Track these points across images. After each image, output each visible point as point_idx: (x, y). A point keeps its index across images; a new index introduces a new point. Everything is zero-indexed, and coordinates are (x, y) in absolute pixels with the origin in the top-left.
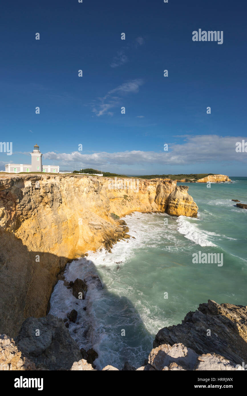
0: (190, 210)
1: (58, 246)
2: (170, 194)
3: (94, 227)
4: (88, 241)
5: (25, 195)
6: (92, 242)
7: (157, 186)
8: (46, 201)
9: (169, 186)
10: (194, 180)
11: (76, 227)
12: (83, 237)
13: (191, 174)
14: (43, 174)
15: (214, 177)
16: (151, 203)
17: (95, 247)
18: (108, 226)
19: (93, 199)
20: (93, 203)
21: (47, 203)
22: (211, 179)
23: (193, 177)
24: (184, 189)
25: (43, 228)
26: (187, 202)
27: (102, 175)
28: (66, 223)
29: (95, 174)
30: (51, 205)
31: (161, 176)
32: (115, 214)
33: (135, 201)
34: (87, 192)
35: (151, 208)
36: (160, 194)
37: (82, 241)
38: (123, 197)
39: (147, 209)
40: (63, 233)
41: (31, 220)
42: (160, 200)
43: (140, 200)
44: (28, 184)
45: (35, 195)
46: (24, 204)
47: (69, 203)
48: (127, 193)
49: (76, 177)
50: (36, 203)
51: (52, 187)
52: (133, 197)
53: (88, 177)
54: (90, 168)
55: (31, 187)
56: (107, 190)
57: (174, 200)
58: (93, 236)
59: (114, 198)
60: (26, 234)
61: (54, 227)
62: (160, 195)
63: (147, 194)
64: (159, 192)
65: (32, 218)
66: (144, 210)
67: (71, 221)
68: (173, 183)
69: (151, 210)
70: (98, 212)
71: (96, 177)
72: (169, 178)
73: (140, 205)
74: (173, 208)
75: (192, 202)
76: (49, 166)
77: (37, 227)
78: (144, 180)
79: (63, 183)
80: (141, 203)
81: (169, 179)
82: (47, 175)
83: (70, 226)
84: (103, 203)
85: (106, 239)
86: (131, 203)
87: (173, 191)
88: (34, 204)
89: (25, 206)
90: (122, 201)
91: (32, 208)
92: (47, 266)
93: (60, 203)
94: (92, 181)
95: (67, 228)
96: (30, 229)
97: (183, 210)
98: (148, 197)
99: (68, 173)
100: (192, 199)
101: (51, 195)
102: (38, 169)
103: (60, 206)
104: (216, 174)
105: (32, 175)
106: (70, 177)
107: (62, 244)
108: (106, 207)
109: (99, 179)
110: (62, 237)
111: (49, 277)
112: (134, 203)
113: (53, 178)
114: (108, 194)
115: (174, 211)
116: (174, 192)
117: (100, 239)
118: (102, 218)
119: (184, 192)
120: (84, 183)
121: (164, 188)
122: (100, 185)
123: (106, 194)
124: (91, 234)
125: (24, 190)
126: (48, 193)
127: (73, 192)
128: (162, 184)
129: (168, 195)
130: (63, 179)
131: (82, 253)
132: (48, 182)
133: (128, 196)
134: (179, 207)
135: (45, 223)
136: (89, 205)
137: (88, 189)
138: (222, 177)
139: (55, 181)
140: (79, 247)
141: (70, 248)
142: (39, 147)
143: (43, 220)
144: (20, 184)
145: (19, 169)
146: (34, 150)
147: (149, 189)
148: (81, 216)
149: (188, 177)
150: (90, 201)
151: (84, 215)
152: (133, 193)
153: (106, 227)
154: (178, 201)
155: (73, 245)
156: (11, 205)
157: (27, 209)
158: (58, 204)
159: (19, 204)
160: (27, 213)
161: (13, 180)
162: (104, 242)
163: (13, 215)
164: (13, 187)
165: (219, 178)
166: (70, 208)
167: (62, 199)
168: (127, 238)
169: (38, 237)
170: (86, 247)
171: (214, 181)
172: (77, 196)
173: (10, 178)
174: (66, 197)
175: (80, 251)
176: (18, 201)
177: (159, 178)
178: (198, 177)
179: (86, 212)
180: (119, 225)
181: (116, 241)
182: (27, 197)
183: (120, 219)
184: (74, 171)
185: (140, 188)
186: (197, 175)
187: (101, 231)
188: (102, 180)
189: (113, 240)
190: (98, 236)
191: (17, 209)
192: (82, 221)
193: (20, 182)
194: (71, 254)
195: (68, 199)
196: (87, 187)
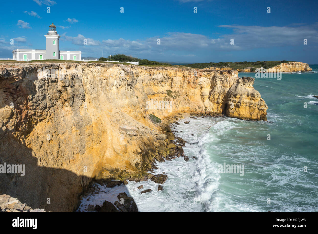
0: (257, 110)
1: (80, 156)
2: (230, 89)
3: (126, 133)
4: (119, 152)
5: (39, 89)
6: (125, 153)
7: (211, 78)
8: (65, 98)
9: (228, 78)
11: (103, 133)
12: (112, 147)
13: (257, 62)
14: (62, 62)
15: (289, 66)
16: (203, 101)
17: (129, 160)
18: (145, 132)
19: (125, 95)
20: (126, 101)
21: (66, 101)
22: (285, 69)
23: (260, 65)
24: (248, 81)
25: (61, 133)
26: (253, 99)
27: (137, 63)
28: (91, 127)
29: (129, 62)
31: (217, 64)
32: (155, 116)
33: (181, 98)
34: (118, 86)
35: (204, 108)
36: (216, 88)
38: (166, 92)
39: (199, 109)
40: (86, 140)
41: (47, 122)
42: (216, 97)
43: (190, 97)
45: (51, 90)
46: (37, 101)
47: (93, 101)
48: (171, 87)
49: (103, 66)
50: (52, 100)
51: (72, 79)
52: (180, 92)
53: (119, 66)
54: (121, 54)
55: (47, 79)
56: (144, 83)
57: (235, 96)
58: (126, 145)
59: (154, 95)
60: (40, 141)
61: (76, 132)
62: (216, 90)
63: (199, 89)
64: (215, 86)
65: (47, 120)
66: (194, 110)
67: (96, 124)
68: (233, 74)
69: (204, 110)
70: (132, 113)
71: (129, 66)
72: (228, 67)
73: (189, 103)
74: (234, 107)
75: (259, 99)
76: (69, 52)
77: (54, 132)
78: (194, 70)
79: (87, 74)
80: (191, 101)
81: (229, 69)
82: (66, 63)
83: (96, 130)
84: (138, 101)
85: (143, 149)
86: (177, 101)
87: (234, 84)
88: (50, 102)
89: (39, 104)
90: (165, 98)
91: (48, 107)
92: (66, 184)
93: (83, 101)
94: (124, 71)
95: (91, 134)
96: (45, 134)
97: (247, 110)
98: (200, 93)
99: (93, 60)
100: (260, 95)
101: (71, 90)
102: (55, 56)
103: (83, 105)
105: (48, 63)
106: (96, 66)
107: (84, 154)
108: (143, 106)
110: (85, 145)
111: (68, 198)
112: (181, 101)
113: (74, 67)
114: (146, 89)
115: (235, 112)
116: (235, 85)
117: (135, 149)
118: (137, 122)
119: (248, 85)
120: (113, 74)
121: (222, 80)
122: (135, 77)
123: (143, 88)
124: (124, 143)
125: (38, 83)
127: (100, 86)
128: (218, 75)
129: (227, 89)
131: (111, 167)
132: (68, 73)
133: (173, 91)
134: (242, 105)
135: (63, 127)
136: (120, 104)
137: (119, 82)
138: (299, 65)
139: (77, 72)
140: (107, 159)
141: (96, 160)
142: (55, 27)
143: (60, 123)
144: (33, 75)
145: (30, 56)
146: (50, 30)
147: (201, 82)
148: (109, 118)
149: (254, 65)
150: (121, 97)
151: (113, 116)
152: (180, 88)
153: (143, 133)
154: (240, 98)
155: (99, 157)
156: (22, 103)
157: (41, 107)
158: (80, 102)
159: (31, 101)
160: (41, 114)
161: (25, 70)
162: (141, 153)
163: (24, 116)
164: (24, 79)
165: (296, 66)
166: (96, 107)
167: (85, 95)
168: (171, 148)
169: (55, 145)
170: (116, 160)
171: (289, 71)
172: (104, 91)
173: (20, 67)
174: (90, 93)
175: (108, 165)
176: (30, 97)
177: (215, 66)
178: (268, 65)
179: (116, 113)
180: (161, 130)
181: (157, 152)
182: (42, 92)
183: (162, 122)
184: (101, 58)
185: (188, 80)
186: (265, 62)
187: (136, 139)
188: (137, 70)
189: (153, 151)
190: (132, 145)
191: (29, 108)
192: (111, 124)
193: (33, 72)
194: (96, 168)
195: (93, 95)
196: (117, 80)
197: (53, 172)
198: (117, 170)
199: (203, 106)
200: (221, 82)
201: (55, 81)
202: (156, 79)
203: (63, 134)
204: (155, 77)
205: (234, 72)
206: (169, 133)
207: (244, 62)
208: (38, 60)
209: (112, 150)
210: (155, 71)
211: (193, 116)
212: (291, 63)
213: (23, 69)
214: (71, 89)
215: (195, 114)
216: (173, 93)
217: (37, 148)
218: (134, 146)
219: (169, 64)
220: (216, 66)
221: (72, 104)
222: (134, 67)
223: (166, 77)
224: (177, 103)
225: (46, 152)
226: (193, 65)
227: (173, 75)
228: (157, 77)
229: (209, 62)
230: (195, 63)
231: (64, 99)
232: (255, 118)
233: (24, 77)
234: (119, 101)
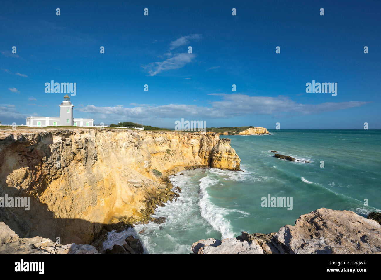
0: (233, 162)
1: (91, 208)
2: (213, 147)
3: (134, 185)
4: (127, 202)
5: (53, 152)
6: (132, 203)
7: (200, 139)
8: (79, 158)
9: (212, 139)
10: (236, 133)
11: (113, 187)
12: (121, 198)
13: (233, 127)
14: (76, 128)
15: (254, 130)
16: (194, 157)
17: (135, 208)
18: (150, 184)
19: (132, 154)
20: (133, 159)
21: (79, 161)
22: (252, 132)
23: (235, 130)
24: (227, 141)
25: (74, 190)
26: (230, 154)
27: (143, 129)
28: (102, 182)
29: (136, 128)
30: (84, 163)
32: (157, 170)
33: (178, 155)
34: (127, 147)
35: (195, 162)
36: (204, 147)
38: (166, 151)
39: (191, 163)
40: (97, 193)
41: (60, 181)
42: (204, 154)
43: (184, 154)
44: (57, 139)
45: (65, 152)
46: (52, 163)
47: (105, 160)
48: (170, 147)
49: (114, 131)
50: (66, 161)
51: (86, 142)
52: (176, 151)
53: (127, 131)
54: (129, 122)
55: (61, 143)
56: (148, 144)
57: (218, 152)
58: (133, 195)
59: (156, 153)
60: (53, 197)
61: (88, 188)
62: (204, 149)
63: (191, 148)
64: (203, 145)
65: (61, 178)
66: (188, 164)
67: (107, 180)
68: (216, 136)
69: (195, 164)
70: (138, 169)
71: (136, 131)
73: (184, 159)
74: (217, 161)
75: (234, 154)
76: (82, 119)
77: (67, 189)
78: (187, 134)
79: (99, 138)
80: (185, 157)
81: (212, 133)
82: (80, 129)
83: (107, 185)
84: (143, 159)
85: (147, 198)
86: (174, 158)
87: (216, 143)
88: (64, 162)
89: (54, 165)
90: (165, 156)
91: (62, 167)
92: (79, 234)
93: (95, 160)
94: (132, 135)
95: (103, 188)
96: (59, 191)
97: (226, 163)
98: (192, 151)
99: (104, 127)
100: (235, 152)
101: (85, 152)
102: (69, 123)
103: (95, 164)
104: (255, 127)
105: (62, 129)
106: (107, 131)
107: (96, 206)
108: (147, 162)
110: (96, 198)
112: (177, 157)
113: (88, 132)
114: (150, 149)
115: (217, 164)
116: (217, 144)
117: (140, 198)
118: (143, 175)
120: (122, 137)
122: (141, 140)
123: (147, 149)
124: (131, 194)
125: (53, 147)
126: (81, 149)
127: (110, 148)
128: (205, 137)
129: (212, 148)
130: (98, 134)
131: (120, 215)
132: (82, 137)
133: (171, 150)
134: (222, 159)
135: (77, 184)
136: (128, 162)
137: (128, 144)
138: (261, 129)
139: (90, 136)
140: (116, 209)
141: (107, 210)
142: (69, 98)
143: (74, 181)
144: (47, 139)
145: (44, 122)
146: (64, 101)
147: (192, 142)
148: (119, 174)
149: (231, 129)
150: (129, 156)
151: (122, 172)
152: (176, 147)
153: (147, 185)
154: (221, 154)
155: (109, 207)
156: (37, 164)
157: (55, 168)
158: (92, 161)
159: (46, 163)
160: (55, 173)
161: (40, 135)
162: (145, 201)
163: (38, 176)
164: (39, 143)
165: (259, 130)
166: (107, 166)
167: (97, 155)
168: (170, 195)
169: (68, 200)
170: (124, 209)
171: (254, 134)
172: (115, 152)
173: (36, 132)
174: (102, 153)
175: (117, 213)
176: (45, 159)
178: (240, 130)
179: (125, 169)
180: (162, 181)
181: (159, 199)
182: (56, 154)
183: (162, 175)
184: (111, 125)
185: (183, 141)
186: (238, 128)
187: (142, 189)
188: (143, 134)
189: (156, 198)
190: (138, 195)
191: (44, 169)
192: (120, 179)
193: (48, 137)
194: (107, 218)
195: (105, 155)
196: (126, 142)
197: (66, 225)
198: (125, 217)
199: (194, 161)
200: (207, 142)
201: (69, 145)
202: (158, 141)
203: (76, 190)
204: (157, 139)
206: (169, 183)
207: (223, 127)
208: (52, 126)
209: (121, 201)
210: (157, 135)
211: (186, 169)
213: (39, 134)
214: (85, 150)
215: (188, 167)
216: (171, 152)
217: (50, 204)
218: (140, 196)
219: (168, 129)
221: (85, 164)
222: (140, 132)
223: (165, 139)
224: (174, 159)
225: (59, 207)
227: (171, 137)
228: (158, 139)
231: (78, 160)
232: (232, 168)
233: (39, 142)
234: (127, 160)
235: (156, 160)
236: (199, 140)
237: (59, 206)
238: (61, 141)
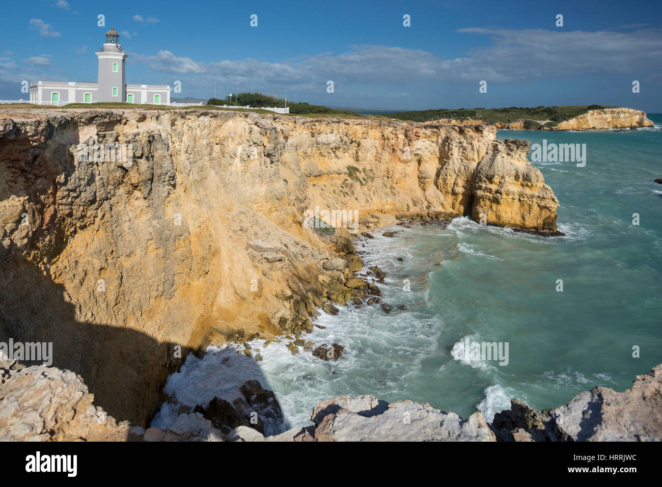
0: (536, 209)
1: (163, 303)
2: (479, 164)
3: (262, 256)
4: (245, 295)
5: (79, 164)
6: (257, 298)
7: (440, 141)
8: (134, 181)
9: (476, 140)
10: (549, 125)
11: (214, 255)
12: (232, 284)
13: (538, 108)
14: (130, 108)
15: (604, 116)
16: (424, 190)
17: (265, 312)
18: (301, 254)
19: (260, 176)
20: (262, 189)
21: (135, 187)
22: (597, 122)
23: (545, 115)
24: (518, 148)
25: (124, 255)
26: (527, 185)
27: (286, 110)
28: (187, 242)
29: (268, 109)
30: (146, 193)
31: (455, 112)
33: (378, 183)
34: (245, 157)
35: (426, 204)
36: (451, 163)
37: (230, 293)
38: (346, 170)
39: (415, 205)
40: (176, 268)
41: (95, 231)
42: (451, 181)
43: (395, 181)
44: (88, 133)
45: (106, 165)
46: (76, 188)
47: (193, 188)
48: (357, 160)
49: (215, 116)
50: (107, 186)
51: (150, 142)
52: (375, 171)
53: (246, 116)
54: (253, 93)
56: (300, 151)
57: (490, 179)
58: (261, 280)
59: (320, 176)
60: (80, 269)
61: (155, 252)
62: (450, 167)
63: (413, 166)
64: (448, 158)
65: (96, 226)
66: (405, 208)
67: (198, 236)
68: (485, 132)
69: (425, 209)
70: (274, 214)
71: (269, 115)
72: (476, 118)
73: (394, 194)
74: (488, 202)
75: (540, 184)
76: (145, 86)
77: (110, 252)
78: (405, 124)
79: (180, 132)
80: (398, 189)
81: (476, 122)
82: (138, 111)
83: (198, 250)
84: (287, 190)
85: (296, 289)
86: (369, 190)
87: (487, 153)
88: (103, 189)
89: (80, 194)
90: (344, 183)
91: (98, 199)
92: (134, 361)
93: (171, 187)
94: (258, 126)
95: (188, 257)
96: (91, 255)
97: (515, 209)
98: (417, 173)
99: (193, 105)
100: (542, 178)
101: (147, 165)
102: (116, 96)
103: (171, 195)
104: (609, 107)
105: (99, 110)
106: (199, 117)
107: (173, 299)
108: (297, 199)
109: (277, 120)
110: (174, 281)
111: (137, 389)
112: (376, 188)
113: (154, 118)
114: (304, 164)
115: (490, 213)
116: (489, 156)
117: (279, 289)
118: (285, 232)
119: (517, 156)
120: (235, 132)
121: (462, 146)
122: (281, 139)
123: (297, 163)
124: (255, 276)
127: (207, 158)
128: (455, 135)
129: (473, 165)
131: (228, 327)
132: (141, 130)
133: (361, 169)
134: (504, 198)
135: (130, 241)
136: (248, 194)
137: (248, 149)
138: (627, 115)
139: (159, 127)
140: (220, 310)
141: (197, 311)
143: (124, 234)
144: (67, 133)
145: (65, 94)
146: (107, 43)
147: (418, 149)
148: (226, 225)
149: (532, 114)
150: (251, 181)
151: (234, 221)
152: (374, 162)
153: (295, 256)
154: (500, 182)
155: (204, 304)
156: (44, 192)
157: (83, 200)
158: (165, 190)
159: (64, 188)
160: (83, 213)
161: (51, 122)
162: (291, 297)
163: (47, 218)
164: (50, 142)
165: (619, 117)
166: (199, 202)
167: (175, 175)
168: (355, 288)
169: (111, 279)
170: (239, 313)
171: (606, 127)
172: (217, 168)
173: (42, 117)
174: (187, 171)
175: (223, 322)
176: (61, 178)
177: (449, 117)
178: (561, 115)
179: (241, 213)
180: (335, 250)
181: (325, 295)
182: (86, 168)
183: (336, 234)
184: (211, 100)
185: (392, 145)
186: (555, 109)
187: (282, 267)
188: (285, 124)
189: (317, 293)
190: (273, 280)
191: (60, 201)
192: (230, 237)
193: (69, 128)
194: (198, 329)
195: (193, 177)
196: (243, 145)
197: (107, 336)
198: (241, 333)
199: (423, 199)
200: (461, 149)
202: (325, 144)
203: (129, 256)
204: (322, 138)
205: (488, 128)
206: (352, 257)
207: (510, 108)
208: (82, 103)
209: (232, 291)
210: (322, 127)
211: (400, 222)
212: (609, 110)
213: (48, 121)
214: (147, 162)
215: (406, 216)
216: (360, 172)
217: (73, 285)
218: (278, 283)
219: (353, 112)
220: (451, 117)
221: (149, 195)
222: (280, 118)
223: (345, 139)
224: (368, 193)
225: (92, 293)
226: (403, 115)
227: (360, 135)
228: (326, 139)
229: (438, 109)
230: (408, 110)
231: (132, 185)
232: (532, 226)
233: (50, 138)
234: (247, 190)
235: (321, 194)
236: (437, 142)
237: (91, 291)
238: (96, 137)
